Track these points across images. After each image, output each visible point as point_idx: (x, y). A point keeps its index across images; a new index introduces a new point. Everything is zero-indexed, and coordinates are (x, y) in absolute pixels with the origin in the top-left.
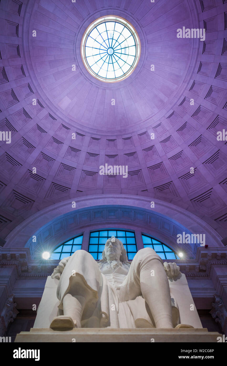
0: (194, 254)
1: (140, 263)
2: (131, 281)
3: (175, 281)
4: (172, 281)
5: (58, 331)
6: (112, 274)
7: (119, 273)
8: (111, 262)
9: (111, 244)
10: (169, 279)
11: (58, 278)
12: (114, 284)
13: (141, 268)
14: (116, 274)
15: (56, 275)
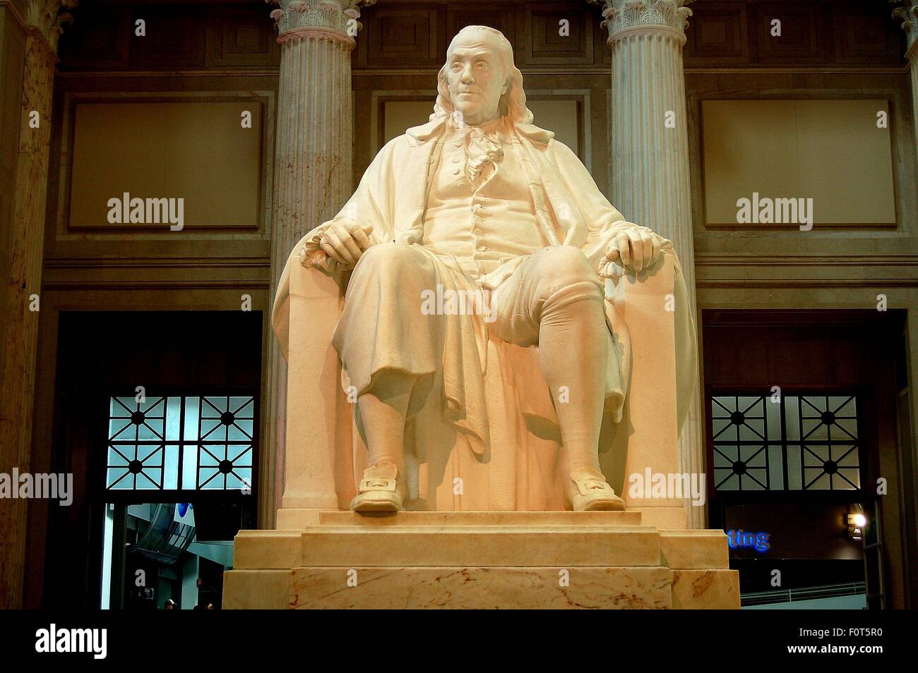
1: (541, 304)
2: (518, 318)
3: (642, 281)
4: (633, 282)
5: (371, 519)
6: (470, 200)
7: (492, 196)
8: (468, 139)
9: (467, 66)
10: (627, 274)
11: (321, 269)
12: (477, 258)
13: (545, 312)
14: (483, 204)
15: (314, 261)
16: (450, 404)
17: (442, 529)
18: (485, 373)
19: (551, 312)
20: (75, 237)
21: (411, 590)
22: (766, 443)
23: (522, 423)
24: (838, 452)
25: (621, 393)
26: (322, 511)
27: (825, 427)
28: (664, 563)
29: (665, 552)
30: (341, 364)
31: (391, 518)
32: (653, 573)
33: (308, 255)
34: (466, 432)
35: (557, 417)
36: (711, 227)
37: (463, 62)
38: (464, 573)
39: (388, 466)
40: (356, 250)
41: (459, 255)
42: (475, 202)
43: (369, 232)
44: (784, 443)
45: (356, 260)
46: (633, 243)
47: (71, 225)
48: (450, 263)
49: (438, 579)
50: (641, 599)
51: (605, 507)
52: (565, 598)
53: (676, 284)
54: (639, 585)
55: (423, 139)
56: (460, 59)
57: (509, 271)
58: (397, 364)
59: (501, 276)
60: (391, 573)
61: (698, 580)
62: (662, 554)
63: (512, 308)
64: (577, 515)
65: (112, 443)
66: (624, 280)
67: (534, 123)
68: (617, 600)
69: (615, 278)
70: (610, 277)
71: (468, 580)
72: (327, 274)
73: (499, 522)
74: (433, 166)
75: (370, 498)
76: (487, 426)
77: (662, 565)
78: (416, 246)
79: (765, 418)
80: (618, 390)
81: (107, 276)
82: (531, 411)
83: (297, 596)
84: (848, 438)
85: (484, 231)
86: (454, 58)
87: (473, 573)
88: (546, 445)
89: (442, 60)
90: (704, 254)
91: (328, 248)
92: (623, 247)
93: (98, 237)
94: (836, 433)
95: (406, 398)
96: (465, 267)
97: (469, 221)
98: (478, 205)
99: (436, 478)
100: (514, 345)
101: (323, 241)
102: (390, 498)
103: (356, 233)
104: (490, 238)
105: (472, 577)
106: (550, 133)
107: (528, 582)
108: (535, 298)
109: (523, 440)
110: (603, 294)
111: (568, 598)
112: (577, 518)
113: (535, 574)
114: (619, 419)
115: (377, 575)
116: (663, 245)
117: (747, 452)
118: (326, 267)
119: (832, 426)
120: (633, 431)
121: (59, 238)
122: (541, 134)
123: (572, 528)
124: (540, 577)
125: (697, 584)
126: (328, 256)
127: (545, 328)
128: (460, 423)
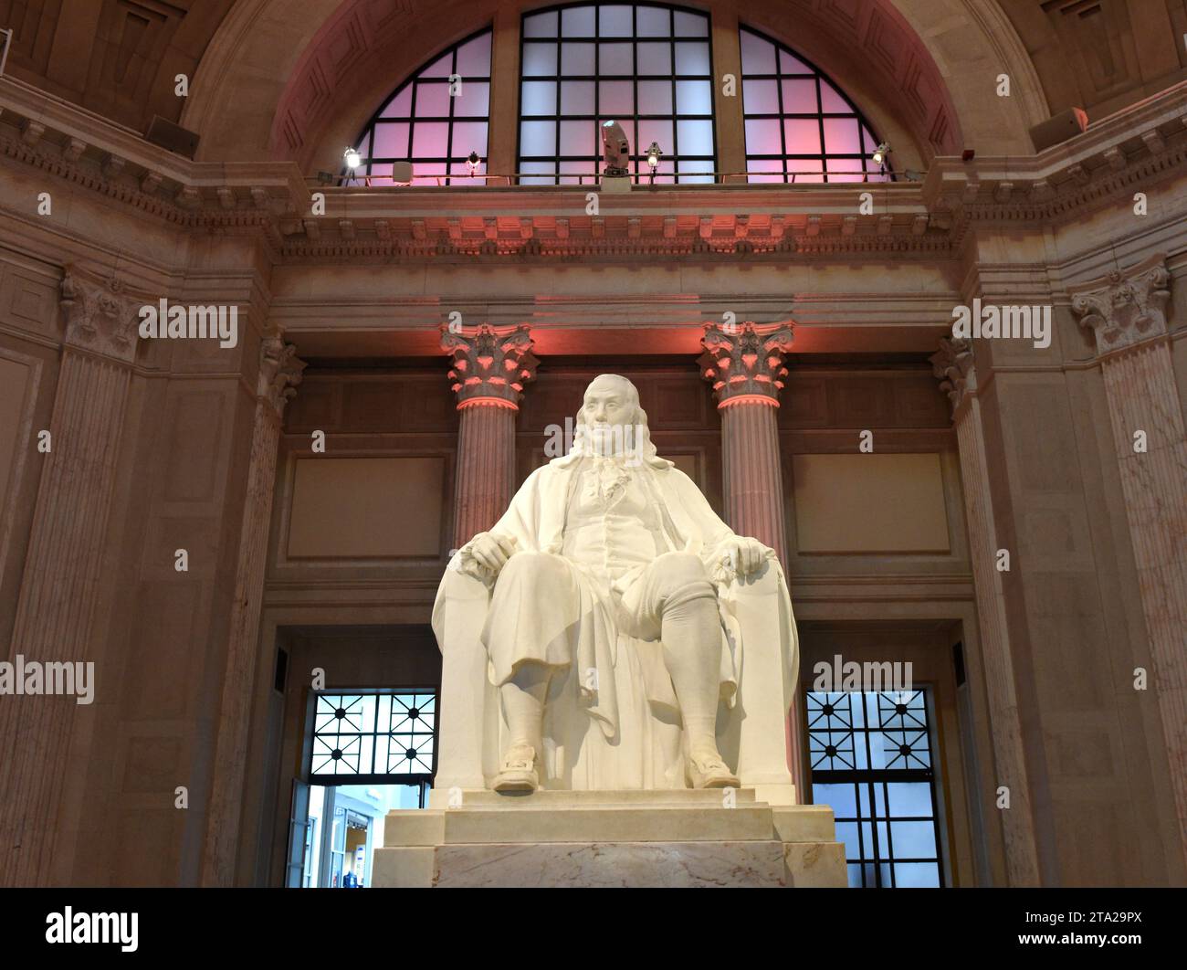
0: (930, 139)
1: (662, 602)
2: (643, 615)
3: (750, 583)
4: (742, 585)
5: (508, 797)
6: (603, 517)
7: (622, 513)
8: (601, 467)
9: (600, 406)
10: (738, 577)
11: (473, 575)
12: (609, 565)
13: (665, 610)
14: (614, 520)
15: (467, 568)
16: (583, 692)
17: (574, 806)
18: (615, 665)
19: (671, 609)
20: (292, 565)
21: (545, 865)
22: (851, 730)
23: (648, 708)
24: (911, 737)
25: (735, 681)
26: (466, 790)
27: (899, 716)
28: (777, 837)
29: (777, 826)
30: (489, 658)
31: (527, 797)
32: (767, 846)
33: (463, 563)
34: (598, 717)
35: (678, 703)
36: (802, 554)
37: (597, 403)
38: (593, 848)
39: (527, 749)
40: (502, 557)
41: (593, 564)
42: (607, 519)
43: (514, 541)
44: (867, 730)
45: (502, 565)
46: (742, 551)
47: (290, 554)
48: (584, 569)
49: (570, 854)
50: (757, 872)
51: (722, 784)
52: (686, 871)
53: (780, 586)
54: (755, 858)
55: (564, 467)
56: (594, 401)
57: (637, 576)
58: (535, 655)
59: (629, 580)
60: (527, 848)
61: (808, 852)
62: (775, 829)
63: (638, 608)
64: (697, 792)
65: (317, 735)
66: (735, 582)
67: (657, 455)
68: (734, 873)
69: (728, 582)
70: (723, 581)
71: (597, 854)
72: (478, 579)
73: (626, 799)
74: (573, 490)
75: (509, 778)
76: (616, 712)
77: (775, 839)
78: (556, 556)
79: (850, 710)
80: (731, 679)
81: (318, 596)
82: (654, 697)
83: (439, 872)
84: (919, 726)
85: (616, 543)
86: (590, 400)
87: (602, 848)
88: (670, 729)
89: (580, 403)
90: (797, 576)
91: (478, 556)
92: (733, 555)
93: (311, 565)
94: (909, 722)
95: (544, 686)
96: (599, 573)
97: (603, 535)
98: (610, 522)
99: (571, 760)
100: (641, 641)
101: (473, 550)
102: (528, 778)
103: (502, 543)
104: (618, 549)
105: (601, 852)
106: (670, 463)
107: (653, 856)
108: (657, 598)
109: (649, 724)
110: (717, 593)
111: (690, 872)
112: (696, 795)
113: (659, 848)
114: (733, 704)
115: (513, 851)
116: (768, 553)
117: (837, 737)
118: (477, 573)
119: (905, 716)
120: (745, 716)
121: (279, 566)
122: (663, 463)
123: (693, 804)
124: (663, 852)
125: (808, 856)
126: (479, 563)
127: (667, 624)
128: (593, 709)
